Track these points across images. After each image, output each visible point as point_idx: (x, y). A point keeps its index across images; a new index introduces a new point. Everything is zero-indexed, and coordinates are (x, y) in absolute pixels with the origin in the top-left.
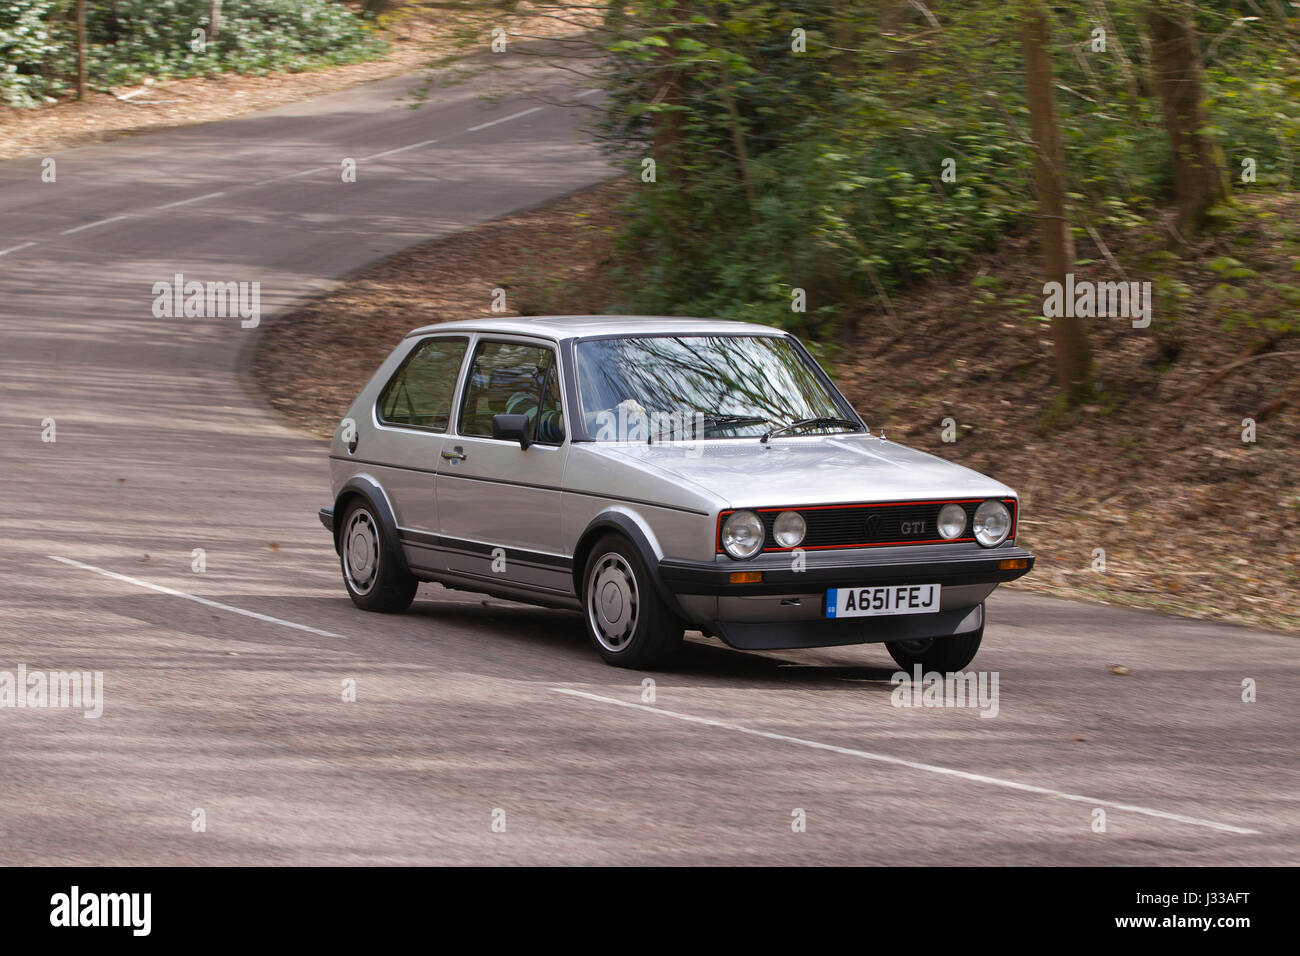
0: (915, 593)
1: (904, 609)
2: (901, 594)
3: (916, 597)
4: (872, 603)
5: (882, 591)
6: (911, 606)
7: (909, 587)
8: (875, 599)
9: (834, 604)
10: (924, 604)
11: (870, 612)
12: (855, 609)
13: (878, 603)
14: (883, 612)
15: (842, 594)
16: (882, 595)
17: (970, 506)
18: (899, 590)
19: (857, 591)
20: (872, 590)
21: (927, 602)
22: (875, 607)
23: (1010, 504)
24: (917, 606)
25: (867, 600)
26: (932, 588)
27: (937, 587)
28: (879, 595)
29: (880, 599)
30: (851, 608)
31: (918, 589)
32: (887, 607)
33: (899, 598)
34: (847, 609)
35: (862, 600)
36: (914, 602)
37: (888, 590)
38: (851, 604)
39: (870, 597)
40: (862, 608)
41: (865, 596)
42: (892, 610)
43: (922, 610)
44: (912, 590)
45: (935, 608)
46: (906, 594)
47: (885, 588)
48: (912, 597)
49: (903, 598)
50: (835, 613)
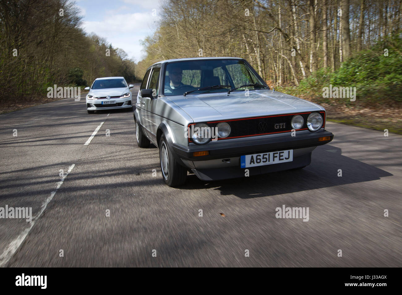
0: (281, 154)
1: (277, 161)
2: (275, 155)
3: (282, 156)
4: (262, 160)
5: (267, 155)
6: (280, 159)
7: (278, 152)
8: (263, 158)
9: (245, 162)
10: (286, 159)
11: (262, 164)
12: (254, 163)
13: (265, 160)
14: (267, 163)
15: (248, 158)
16: (267, 156)
17: (305, 115)
18: (274, 154)
19: (255, 156)
20: (262, 154)
21: (287, 157)
22: (263, 162)
23: (322, 113)
24: (283, 159)
25: (260, 159)
26: (289, 152)
27: (291, 151)
28: (265, 156)
29: (266, 158)
30: (252, 163)
31: (283, 152)
32: (269, 161)
33: (274, 157)
34: (250, 164)
35: (257, 159)
36: (281, 158)
37: (269, 154)
38: (252, 161)
39: (261, 157)
40: (257, 162)
41: (258, 157)
42: (271, 162)
43: (285, 161)
44: (280, 153)
45: (291, 159)
46: (278, 155)
47: (268, 153)
48: (280, 156)
49: (276, 157)
50: (245, 165)
